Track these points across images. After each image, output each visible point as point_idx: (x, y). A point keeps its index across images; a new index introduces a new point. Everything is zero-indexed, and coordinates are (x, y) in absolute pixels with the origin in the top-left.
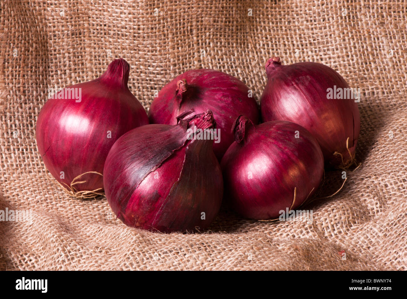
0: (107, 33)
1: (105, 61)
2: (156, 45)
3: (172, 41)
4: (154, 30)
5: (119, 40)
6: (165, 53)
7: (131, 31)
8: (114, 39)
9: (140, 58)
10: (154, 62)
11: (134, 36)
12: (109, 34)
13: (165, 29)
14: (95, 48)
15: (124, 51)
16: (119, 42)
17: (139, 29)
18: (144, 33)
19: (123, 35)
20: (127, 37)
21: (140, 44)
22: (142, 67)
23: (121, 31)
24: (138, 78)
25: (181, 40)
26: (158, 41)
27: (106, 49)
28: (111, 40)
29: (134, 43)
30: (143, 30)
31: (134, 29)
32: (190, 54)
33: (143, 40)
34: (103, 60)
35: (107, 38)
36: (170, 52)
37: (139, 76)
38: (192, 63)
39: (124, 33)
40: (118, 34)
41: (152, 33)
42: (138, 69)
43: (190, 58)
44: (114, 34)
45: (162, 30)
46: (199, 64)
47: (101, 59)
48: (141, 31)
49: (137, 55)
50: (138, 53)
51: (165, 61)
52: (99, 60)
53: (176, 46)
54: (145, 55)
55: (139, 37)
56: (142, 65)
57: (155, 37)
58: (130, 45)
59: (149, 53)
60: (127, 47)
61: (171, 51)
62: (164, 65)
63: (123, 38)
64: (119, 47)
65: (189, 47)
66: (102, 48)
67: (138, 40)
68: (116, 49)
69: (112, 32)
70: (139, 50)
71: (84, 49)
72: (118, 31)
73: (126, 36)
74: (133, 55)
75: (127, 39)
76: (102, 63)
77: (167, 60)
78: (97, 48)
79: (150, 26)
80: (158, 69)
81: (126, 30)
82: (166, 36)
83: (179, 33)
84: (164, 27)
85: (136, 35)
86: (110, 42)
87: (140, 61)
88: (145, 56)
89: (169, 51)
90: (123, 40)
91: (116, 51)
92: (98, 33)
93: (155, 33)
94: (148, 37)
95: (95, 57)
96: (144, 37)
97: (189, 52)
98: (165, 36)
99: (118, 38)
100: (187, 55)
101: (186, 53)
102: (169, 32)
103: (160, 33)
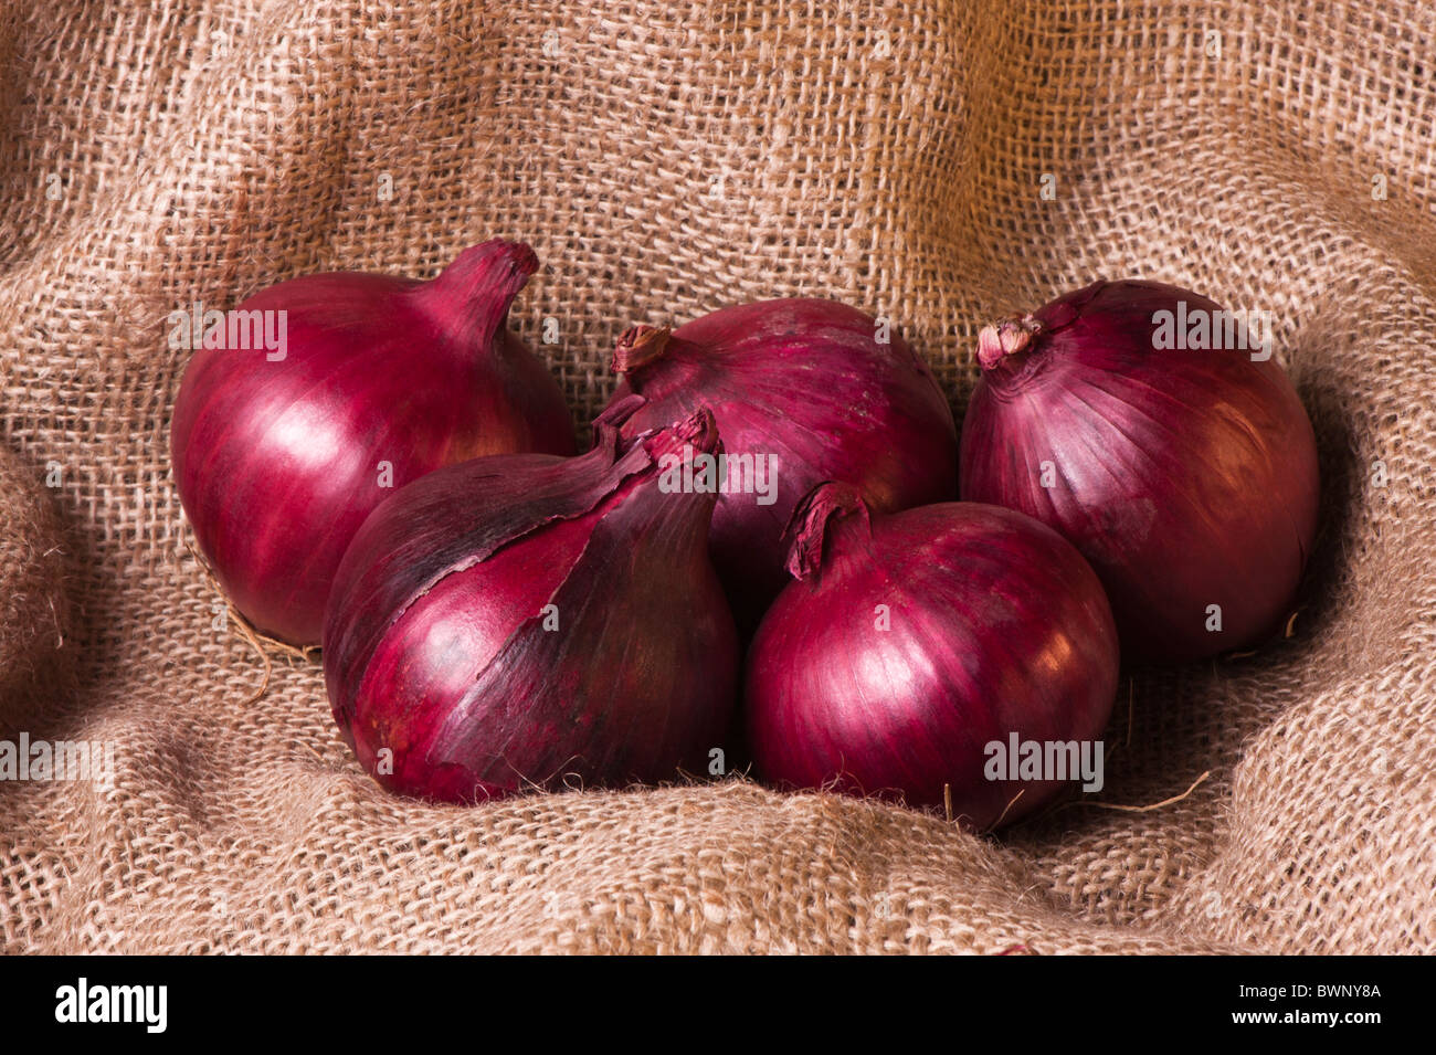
0: (557, 93)
1: (535, 184)
2: (721, 160)
3: (779, 153)
4: (727, 107)
5: (597, 120)
6: (746, 191)
7: (647, 98)
8: (580, 115)
9: (659, 189)
10: (703, 215)
11: (653, 117)
12: (565, 95)
13: (767, 107)
14: (506, 141)
15: (607, 156)
16: (595, 126)
17: (674, 96)
18: (688, 111)
19: (612, 105)
20: (625, 115)
21: (666, 144)
22: (660, 219)
23: (610, 93)
24: (642, 249)
25: (817, 158)
26: (731, 147)
27: (546, 142)
28: (568, 114)
29: (646, 137)
30: (688, 101)
31: (657, 92)
32: (836, 213)
33: (680, 134)
34: (531, 178)
35: (556, 108)
36: (765, 189)
37: (648, 244)
38: (837, 245)
39: (620, 100)
40: (598, 102)
41: (717, 115)
42: (646, 221)
43: (832, 226)
44: (580, 99)
45: (754, 109)
46: (861, 252)
47: (523, 175)
48: (678, 104)
49: (649, 178)
50: (656, 174)
51: (740, 218)
52: (516, 179)
53: (792, 175)
54: (678, 183)
55: (668, 121)
56: (663, 211)
57: (725, 133)
58: (631, 142)
59: (689, 182)
60: (623, 145)
61: (770, 187)
62: (735, 233)
63: (611, 113)
64: (595, 141)
65: (841, 184)
66: (533, 140)
67: (663, 132)
68: (582, 144)
69: (575, 93)
70: (661, 165)
71: (471, 145)
72: (600, 90)
73: (624, 109)
74: (635, 173)
75: (624, 120)
76: (524, 188)
77: (747, 217)
78: (514, 141)
79: (715, 90)
80: (713, 238)
81: (628, 91)
82: (765, 134)
83: (813, 129)
84: (763, 100)
85: (661, 113)
86: (565, 121)
87: (657, 198)
88: (677, 187)
89: (760, 186)
90: (608, 122)
91: (581, 151)
92: (526, 93)
93: (729, 115)
94: (701, 126)
95: (505, 166)
96: (685, 126)
97: (837, 205)
98: (760, 130)
99: (595, 113)
100: (826, 215)
101: (821, 205)
102: (776, 119)
103: (747, 120)
